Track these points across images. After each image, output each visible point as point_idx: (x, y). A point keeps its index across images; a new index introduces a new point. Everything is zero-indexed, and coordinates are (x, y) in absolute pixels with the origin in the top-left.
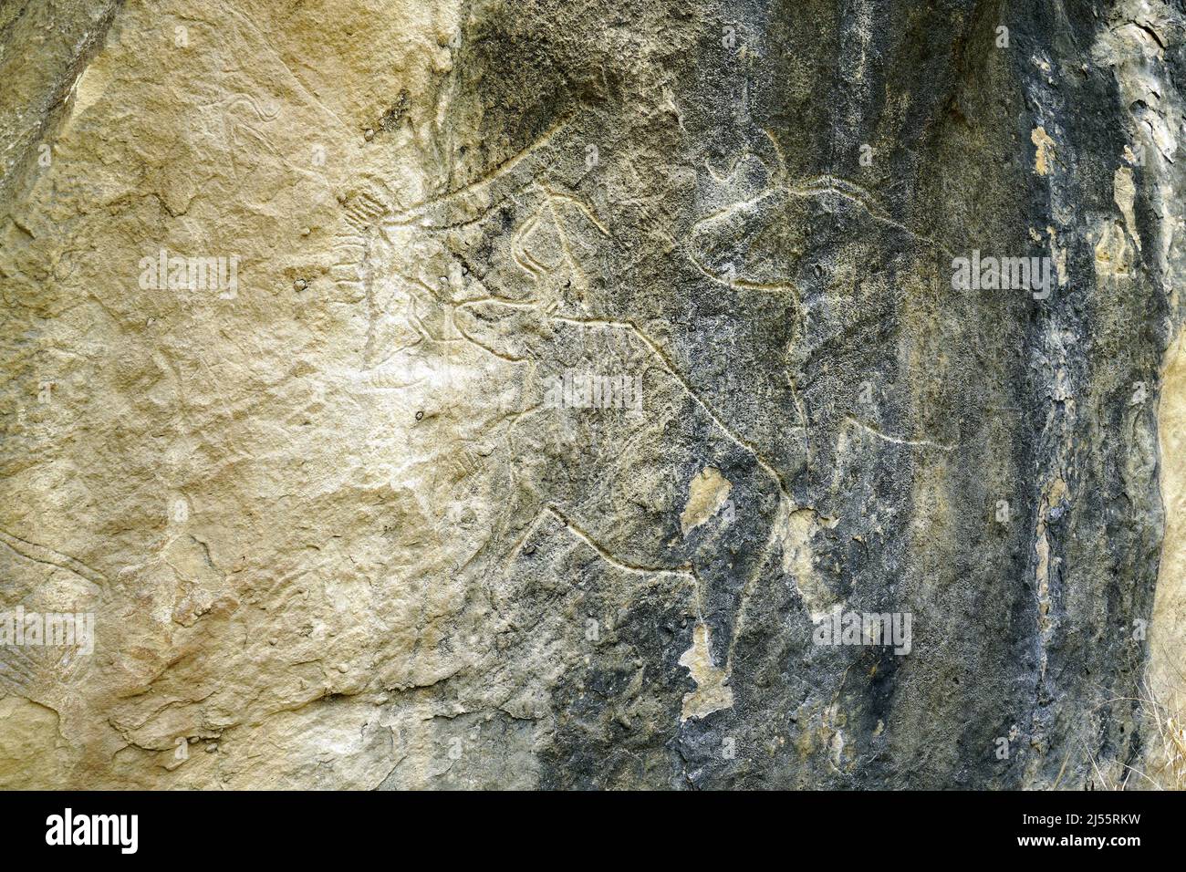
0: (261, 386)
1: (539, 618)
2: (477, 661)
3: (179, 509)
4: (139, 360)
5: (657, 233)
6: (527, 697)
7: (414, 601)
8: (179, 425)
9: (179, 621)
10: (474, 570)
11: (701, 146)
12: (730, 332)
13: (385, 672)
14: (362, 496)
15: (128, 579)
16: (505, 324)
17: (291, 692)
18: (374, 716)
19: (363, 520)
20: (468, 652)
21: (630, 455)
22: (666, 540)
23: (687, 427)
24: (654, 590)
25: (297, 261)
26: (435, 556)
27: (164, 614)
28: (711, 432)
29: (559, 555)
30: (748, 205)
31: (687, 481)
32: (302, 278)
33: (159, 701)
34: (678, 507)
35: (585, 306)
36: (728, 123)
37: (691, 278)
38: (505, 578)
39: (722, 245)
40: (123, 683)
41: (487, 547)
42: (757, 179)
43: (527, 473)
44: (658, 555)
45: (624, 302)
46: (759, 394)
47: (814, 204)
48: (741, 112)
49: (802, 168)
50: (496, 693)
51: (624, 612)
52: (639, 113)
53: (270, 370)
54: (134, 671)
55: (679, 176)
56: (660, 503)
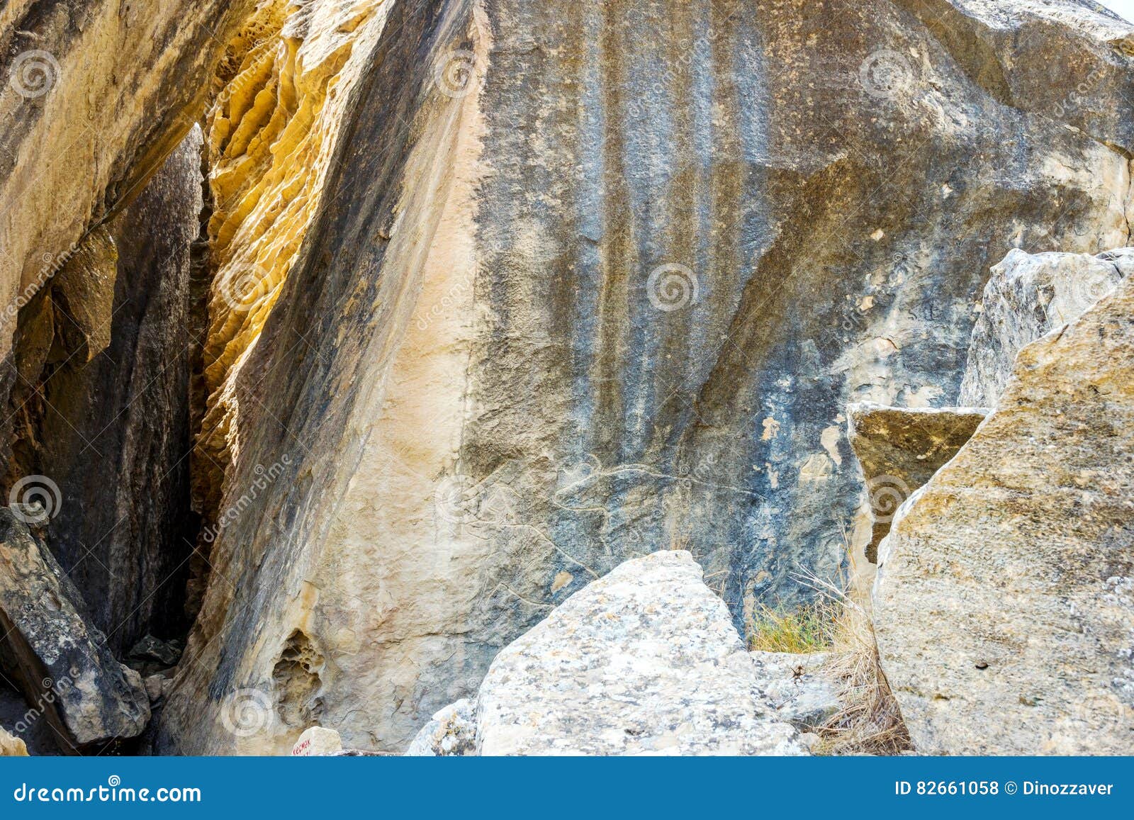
0: (403, 552)
1: (498, 617)
2: (476, 628)
3: (382, 583)
4: (369, 547)
5: (541, 496)
6: (494, 639)
7: (454, 609)
8: (381, 563)
9: (384, 612)
10: (474, 601)
11: (561, 463)
12: (573, 525)
13: (447, 628)
14: (434, 581)
15: (370, 601)
16: (483, 529)
17: (417, 631)
18: (445, 640)
19: (435, 587)
20: (473, 625)
21: (531, 567)
22: (545, 595)
23: (554, 558)
24: (540, 610)
25: (412, 518)
26: (460, 597)
27: (380, 610)
28: (564, 559)
29: (504, 598)
30: (581, 482)
31: (553, 576)
32: (415, 522)
33: (380, 631)
34: (549, 585)
35: (514, 521)
36: (573, 454)
37: (555, 509)
38: (486, 604)
39: (569, 497)
40: (371, 627)
41: (478, 595)
42: (587, 471)
43: (491, 573)
44: (542, 599)
45: (528, 518)
46: (587, 546)
47: (614, 477)
48: (579, 449)
49: (608, 465)
50: (484, 637)
51: (529, 617)
52: (532, 458)
53: (406, 548)
54: (373, 624)
55: (549, 476)
56: (542, 583)
